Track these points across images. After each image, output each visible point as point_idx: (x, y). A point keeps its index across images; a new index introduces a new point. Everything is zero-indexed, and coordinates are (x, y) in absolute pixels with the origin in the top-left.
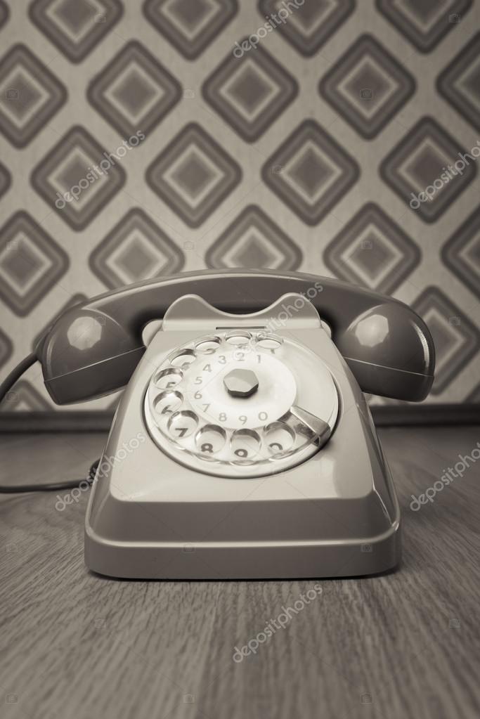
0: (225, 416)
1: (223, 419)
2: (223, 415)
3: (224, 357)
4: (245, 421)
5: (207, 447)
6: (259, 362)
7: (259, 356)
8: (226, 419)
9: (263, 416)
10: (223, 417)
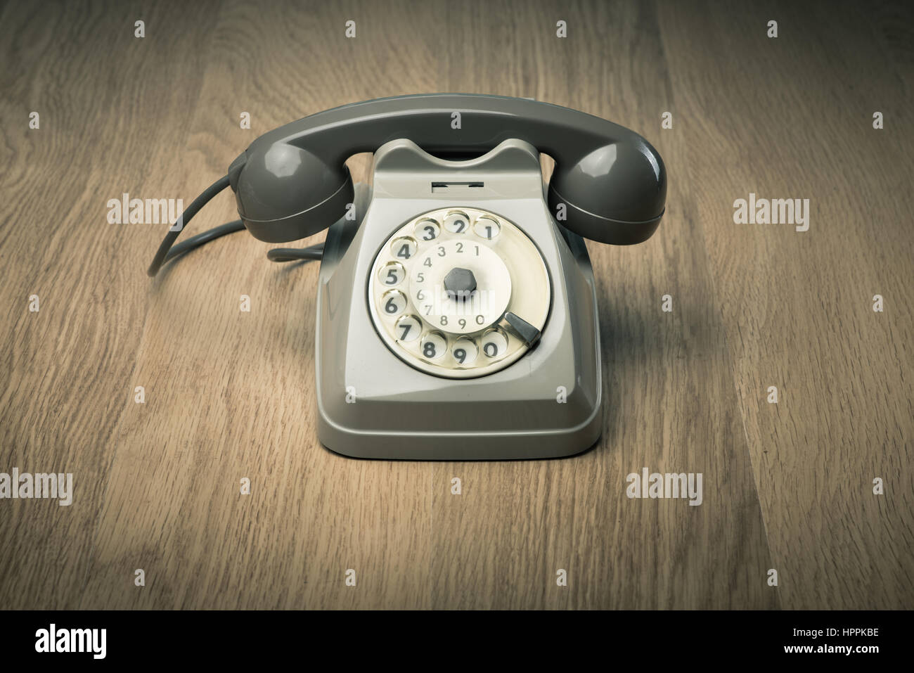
0: (446, 320)
1: (444, 322)
2: (444, 318)
3: (444, 249)
4: (464, 325)
5: (429, 347)
6: (477, 254)
7: (477, 248)
8: (446, 324)
9: (480, 320)
10: (444, 320)
